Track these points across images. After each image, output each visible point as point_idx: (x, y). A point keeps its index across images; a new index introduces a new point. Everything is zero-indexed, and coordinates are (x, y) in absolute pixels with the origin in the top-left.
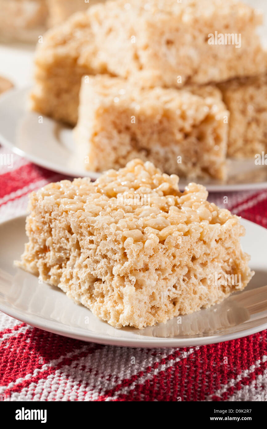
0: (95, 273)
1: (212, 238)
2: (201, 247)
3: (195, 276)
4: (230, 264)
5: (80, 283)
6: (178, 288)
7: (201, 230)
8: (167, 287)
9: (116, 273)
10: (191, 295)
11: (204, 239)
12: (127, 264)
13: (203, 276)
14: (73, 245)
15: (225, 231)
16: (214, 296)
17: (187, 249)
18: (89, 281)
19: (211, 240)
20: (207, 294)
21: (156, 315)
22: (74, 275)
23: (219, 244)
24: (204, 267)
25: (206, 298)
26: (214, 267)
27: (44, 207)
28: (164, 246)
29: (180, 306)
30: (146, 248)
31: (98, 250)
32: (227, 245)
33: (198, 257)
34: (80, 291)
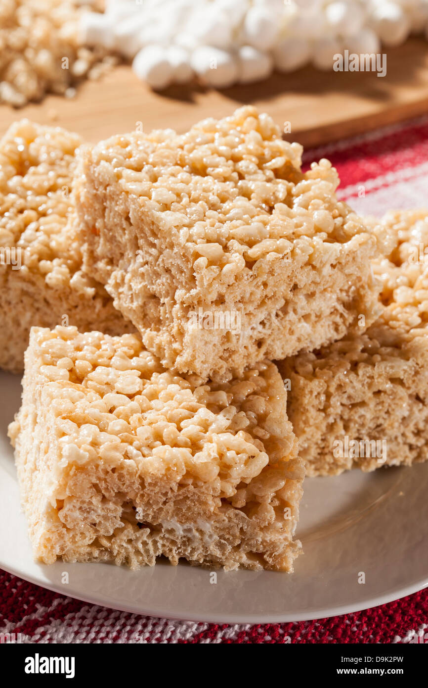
0: (153, 288)
1: (326, 262)
2: (308, 274)
3: (295, 311)
4: (350, 294)
5: (132, 294)
6: (267, 326)
7: (311, 251)
8: (249, 324)
9: (179, 300)
10: (284, 335)
11: (314, 263)
12: (193, 292)
13: (305, 311)
14: (130, 240)
15: (347, 253)
16: (319, 337)
17: (286, 276)
18: (144, 297)
19: (324, 265)
20: (309, 335)
21: (230, 360)
22: (126, 281)
23: (336, 269)
24: (310, 299)
25: (307, 339)
26: (325, 300)
27: (99, 174)
28: (251, 273)
29: (267, 349)
30: (225, 275)
31: (160, 260)
32: (347, 271)
33: (302, 286)
34: (131, 305)
